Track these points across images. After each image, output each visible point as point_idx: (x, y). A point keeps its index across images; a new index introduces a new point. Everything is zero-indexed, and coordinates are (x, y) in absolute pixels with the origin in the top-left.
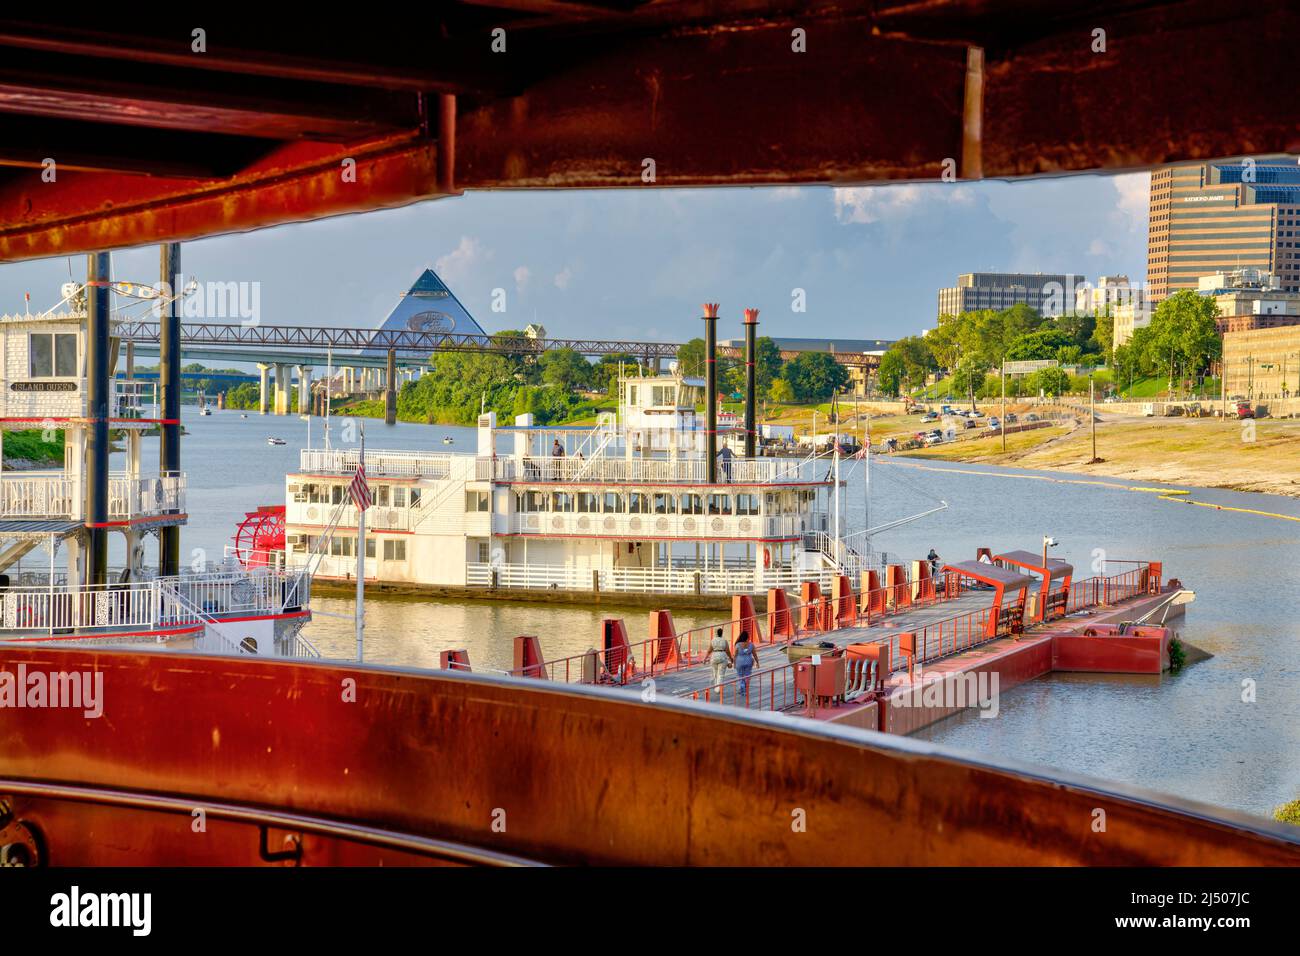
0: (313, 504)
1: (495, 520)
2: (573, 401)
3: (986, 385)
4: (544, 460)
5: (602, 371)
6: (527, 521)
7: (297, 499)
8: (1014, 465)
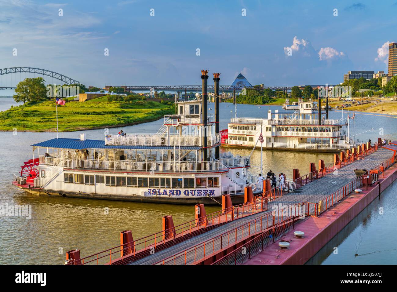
0: (234, 130)
1: (272, 133)
2: (270, 99)
3: (356, 94)
4: (282, 120)
5: (276, 93)
6: (279, 133)
7: (230, 128)
8: (365, 111)
